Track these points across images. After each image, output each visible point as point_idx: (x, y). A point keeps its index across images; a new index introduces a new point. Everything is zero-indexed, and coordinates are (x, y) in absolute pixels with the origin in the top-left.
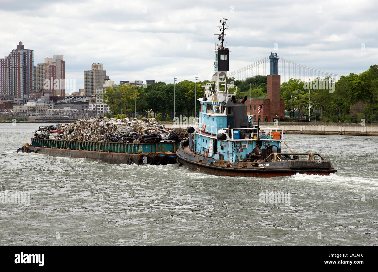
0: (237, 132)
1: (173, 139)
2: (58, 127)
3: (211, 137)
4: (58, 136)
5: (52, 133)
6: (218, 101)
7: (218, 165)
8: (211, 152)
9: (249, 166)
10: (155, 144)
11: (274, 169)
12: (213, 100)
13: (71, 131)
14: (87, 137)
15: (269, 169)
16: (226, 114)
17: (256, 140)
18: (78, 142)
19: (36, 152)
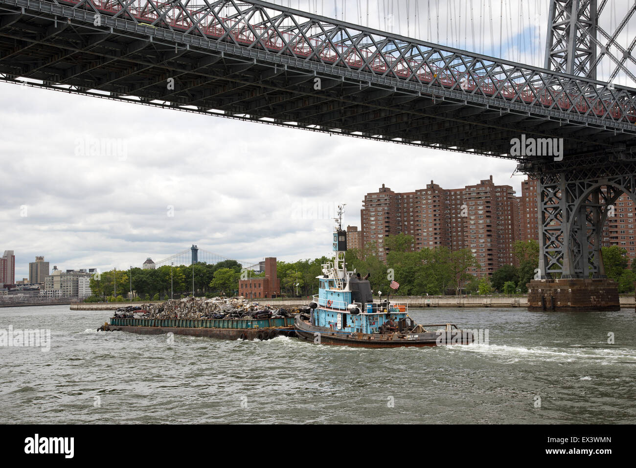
0: (370, 306)
1: (282, 315)
2: (143, 307)
3: (340, 311)
4: (144, 315)
5: (136, 312)
6: (339, 278)
7: (357, 337)
8: (339, 326)
9: (385, 338)
10: (268, 320)
11: (423, 340)
12: (335, 277)
13: (161, 310)
14: (183, 315)
15: (418, 340)
16: (350, 289)
17: (386, 313)
18: (172, 320)
19: (118, 330)
